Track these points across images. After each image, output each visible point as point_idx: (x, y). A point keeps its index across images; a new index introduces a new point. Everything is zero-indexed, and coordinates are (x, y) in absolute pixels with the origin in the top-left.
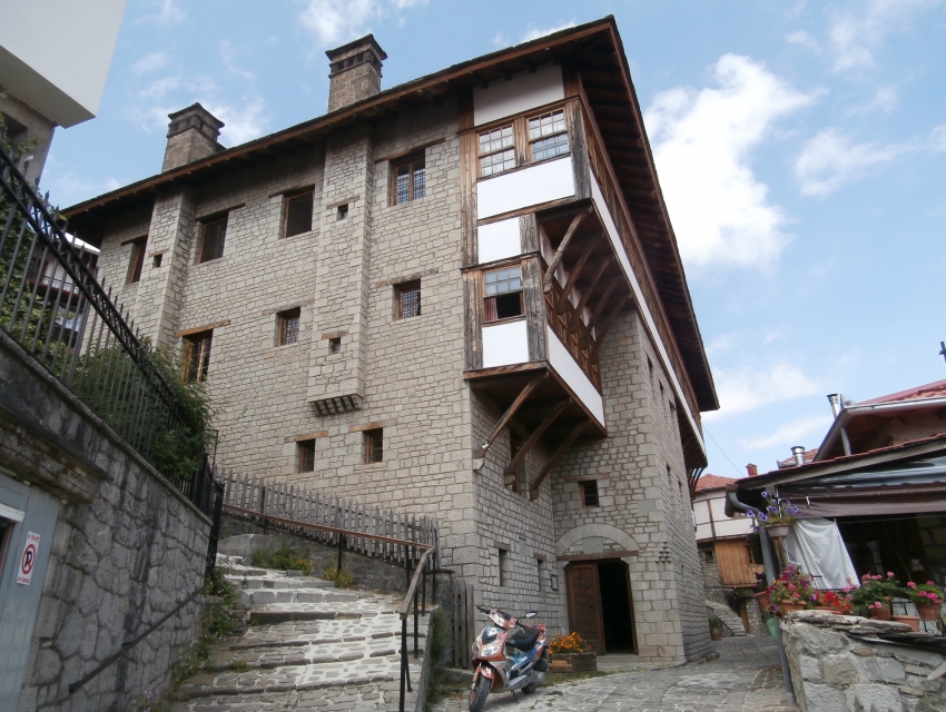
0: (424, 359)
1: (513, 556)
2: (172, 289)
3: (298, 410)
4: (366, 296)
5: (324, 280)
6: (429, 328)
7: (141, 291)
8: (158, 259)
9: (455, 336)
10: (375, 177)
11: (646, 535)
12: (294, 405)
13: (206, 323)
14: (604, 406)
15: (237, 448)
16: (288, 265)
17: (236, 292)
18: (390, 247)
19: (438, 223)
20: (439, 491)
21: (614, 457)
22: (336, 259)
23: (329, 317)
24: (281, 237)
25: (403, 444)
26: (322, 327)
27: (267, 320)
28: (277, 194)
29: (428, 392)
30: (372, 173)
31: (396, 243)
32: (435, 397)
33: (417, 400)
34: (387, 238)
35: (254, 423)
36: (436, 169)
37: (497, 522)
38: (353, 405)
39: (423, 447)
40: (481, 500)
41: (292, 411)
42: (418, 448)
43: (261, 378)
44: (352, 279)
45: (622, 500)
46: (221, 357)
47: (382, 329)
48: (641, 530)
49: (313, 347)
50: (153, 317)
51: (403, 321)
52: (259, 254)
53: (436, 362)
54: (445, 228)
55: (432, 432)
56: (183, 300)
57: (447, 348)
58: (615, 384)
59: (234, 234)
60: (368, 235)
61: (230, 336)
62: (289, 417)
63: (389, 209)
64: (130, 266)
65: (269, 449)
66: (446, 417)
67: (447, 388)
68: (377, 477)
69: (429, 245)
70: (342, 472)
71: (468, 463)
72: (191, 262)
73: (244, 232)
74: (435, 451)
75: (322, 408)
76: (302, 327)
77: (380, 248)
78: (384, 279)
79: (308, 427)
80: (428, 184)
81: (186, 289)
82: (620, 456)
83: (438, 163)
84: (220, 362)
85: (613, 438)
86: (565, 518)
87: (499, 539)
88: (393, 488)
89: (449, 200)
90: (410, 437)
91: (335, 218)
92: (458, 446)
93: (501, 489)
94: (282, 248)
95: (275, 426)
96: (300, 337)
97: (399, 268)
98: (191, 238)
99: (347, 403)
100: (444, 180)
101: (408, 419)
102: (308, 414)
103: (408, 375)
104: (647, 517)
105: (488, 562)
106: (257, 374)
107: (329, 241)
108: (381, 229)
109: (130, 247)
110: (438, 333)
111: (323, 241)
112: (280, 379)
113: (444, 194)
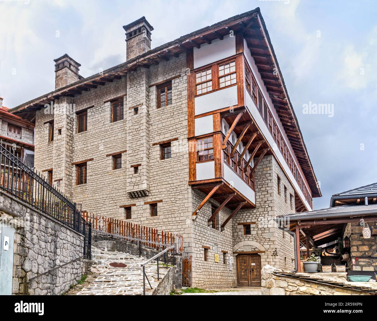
0: (173, 176)
1: (211, 251)
2: (67, 144)
3: (123, 196)
4: (149, 149)
5: (130, 142)
6: (175, 164)
7: (55, 145)
8: (60, 131)
9: (185, 167)
10: (150, 94)
11: (269, 245)
12: (122, 193)
13: (84, 159)
14: (256, 196)
15: (101, 209)
16: (115, 135)
17: (94, 146)
18: (158, 128)
19: (178, 117)
20: (179, 227)
21: (258, 216)
22: (134, 133)
23: (133, 158)
24: (111, 122)
25: (165, 209)
26: (131, 162)
27: (108, 159)
28: (107, 102)
29: (174, 190)
30: (149, 92)
31: (160, 126)
32: (177, 191)
33: (170, 193)
34: (156, 123)
35: (107, 200)
36: (177, 90)
37: (204, 239)
38: (145, 194)
39: (173, 211)
40: (196, 231)
41: (122, 196)
42: (171, 211)
43: (108, 183)
44: (142, 142)
45: (260, 232)
46: (91, 174)
47: (155, 164)
48: (267, 243)
49: (127, 170)
50: (61, 156)
51: (164, 160)
52: (102, 129)
53: (178, 178)
54: (181, 119)
55: (176, 205)
56: (73, 149)
57: (182, 172)
58: (261, 186)
59: (91, 120)
60: (148, 122)
61: (94, 165)
62: (120, 198)
63: (157, 110)
64: (49, 134)
65: (114, 210)
66: (182, 199)
67: (182, 188)
68: (155, 221)
69: (174, 127)
70: (142, 219)
71: (190, 217)
72: (74, 132)
73: (95, 119)
74: (177, 212)
75: (133, 195)
76: (123, 162)
77: (153, 128)
78: (156, 142)
79: (128, 202)
80: (173, 98)
81: (73, 144)
82: (261, 215)
83: (178, 88)
84: (91, 176)
85: (258, 208)
86: (237, 238)
87: (205, 245)
88: (161, 225)
89: (183, 106)
90: (168, 207)
91: (133, 114)
92: (186, 211)
93: (206, 227)
94: (112, 127)
95: (115, 201)
96: (122, 166)
97: (161, 137)
98: (73, 122)
99: (143, 193)
100: (180, 96)
101: (167, 200)
102: (128, 197)
103: (166, 183)
104: (270, 239)
105: (199, 253)
106: (107, 181)
107: (131, 124)
108: (153, 119)
109: (48, 125)
110: (179, 166)
111: (129, 125)
112: (116, 183)
113: (180, 103)
